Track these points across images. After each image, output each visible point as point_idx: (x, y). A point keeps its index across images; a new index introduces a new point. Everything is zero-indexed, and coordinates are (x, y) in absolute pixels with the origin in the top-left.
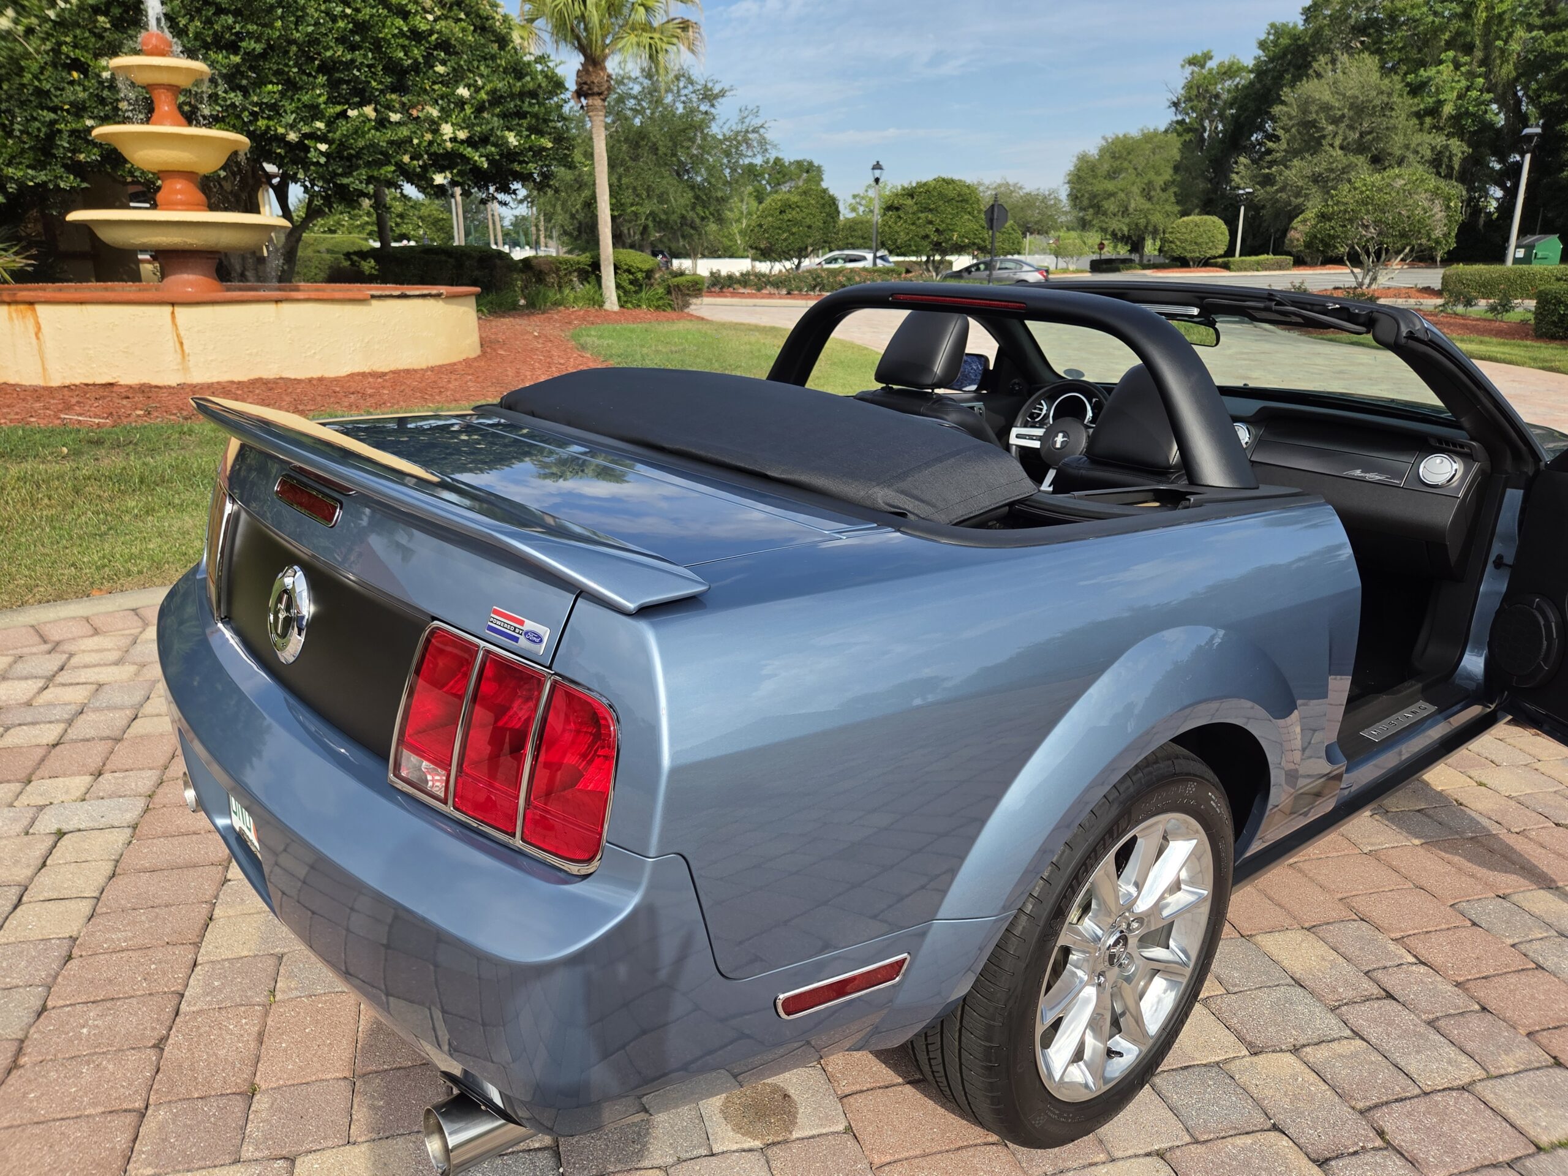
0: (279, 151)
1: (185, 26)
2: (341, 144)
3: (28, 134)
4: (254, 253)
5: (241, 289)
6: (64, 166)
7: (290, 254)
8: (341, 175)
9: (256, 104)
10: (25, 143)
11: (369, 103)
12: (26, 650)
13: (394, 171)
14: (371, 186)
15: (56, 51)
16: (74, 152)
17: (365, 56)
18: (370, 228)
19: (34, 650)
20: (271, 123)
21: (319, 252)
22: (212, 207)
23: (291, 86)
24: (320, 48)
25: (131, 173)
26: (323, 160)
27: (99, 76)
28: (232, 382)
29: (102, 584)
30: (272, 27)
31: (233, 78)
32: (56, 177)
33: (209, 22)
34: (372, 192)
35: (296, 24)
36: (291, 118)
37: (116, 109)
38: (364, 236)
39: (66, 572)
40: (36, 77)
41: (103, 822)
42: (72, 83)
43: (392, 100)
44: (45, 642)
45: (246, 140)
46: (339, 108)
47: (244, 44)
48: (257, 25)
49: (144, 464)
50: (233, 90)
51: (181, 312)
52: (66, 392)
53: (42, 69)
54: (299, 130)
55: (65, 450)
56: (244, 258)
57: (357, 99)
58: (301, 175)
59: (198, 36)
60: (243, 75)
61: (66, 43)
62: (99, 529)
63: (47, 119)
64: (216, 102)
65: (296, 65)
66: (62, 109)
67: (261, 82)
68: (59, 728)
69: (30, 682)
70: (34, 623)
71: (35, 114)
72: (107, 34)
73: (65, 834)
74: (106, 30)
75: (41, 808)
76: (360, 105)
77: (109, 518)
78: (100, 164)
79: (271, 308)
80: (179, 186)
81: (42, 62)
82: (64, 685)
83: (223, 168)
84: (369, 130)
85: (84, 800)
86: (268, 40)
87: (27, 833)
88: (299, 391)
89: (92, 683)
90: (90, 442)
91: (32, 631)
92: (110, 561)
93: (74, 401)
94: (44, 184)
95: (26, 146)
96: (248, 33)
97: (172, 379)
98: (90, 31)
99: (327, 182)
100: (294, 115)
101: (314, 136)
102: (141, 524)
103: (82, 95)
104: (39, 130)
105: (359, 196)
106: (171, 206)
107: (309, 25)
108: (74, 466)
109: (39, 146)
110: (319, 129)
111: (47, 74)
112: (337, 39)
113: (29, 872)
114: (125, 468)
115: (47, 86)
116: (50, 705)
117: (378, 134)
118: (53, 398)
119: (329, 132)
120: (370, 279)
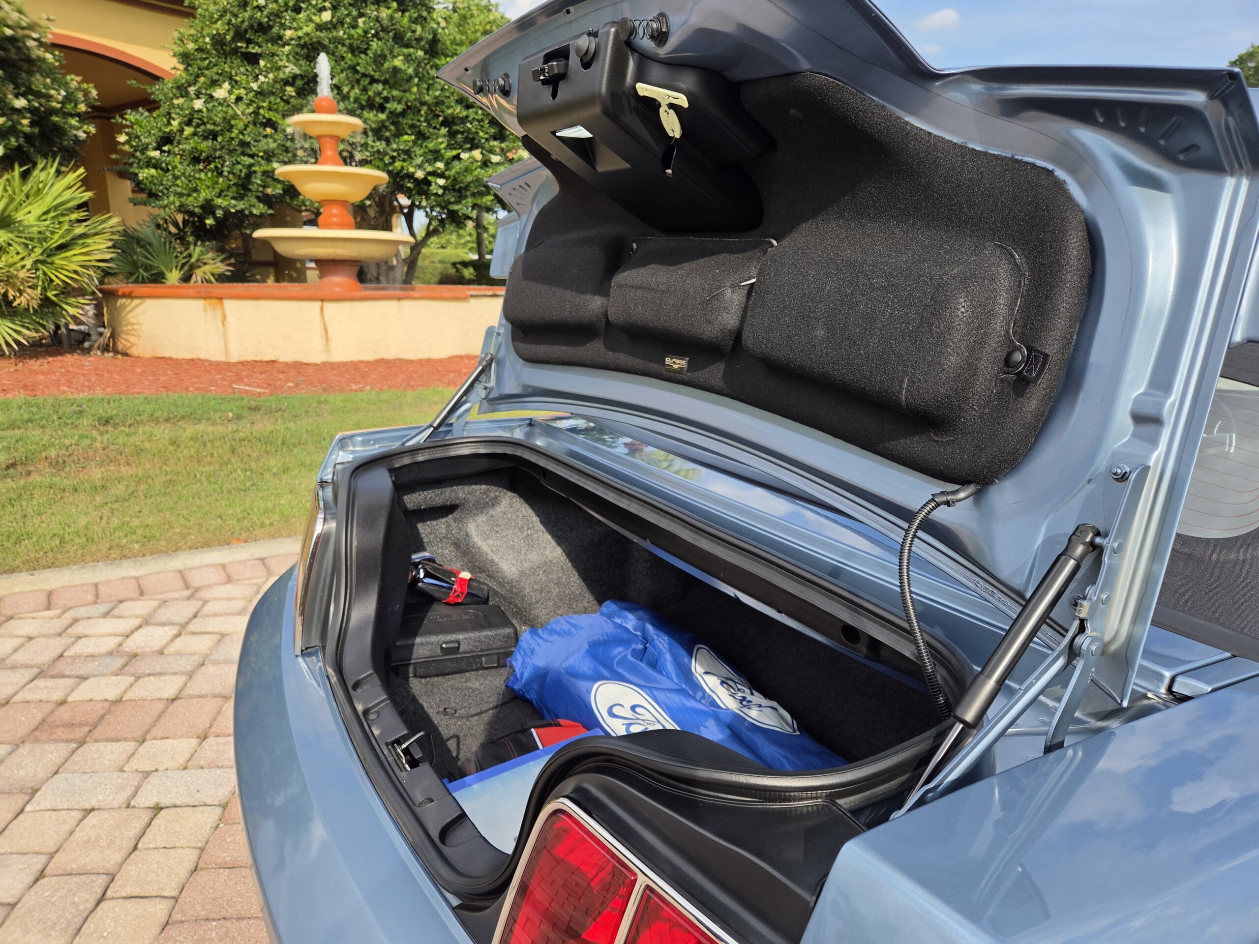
0: (409, 185)
1: (348, 93)
2: (455, 179)
3: (233, 174)
4: (386, 262)
5: (375, 289)
6: (258, 198)
7: (411, 263)
8: (453, 203)
9: (394, 150)
10: (230, 180)
11: (477, 148)
12: (171, 595)
13: (493, 200)
14: (475, 212)
15: (256, 113)
16: (264, 187)
17: (476, 113)
18: (470, 245)
19: (177, 595)
20: (405, 164)
21: (433, 262)
22: (359, 226)
23: (421, 136)
24: (444, 108)
25: (303, 202)
26: (440, 192)
27: (284, 131)
28: (361, 362)
29: (240, 534)
30: (411, 93)
31: (378, 132)
32: (251, 206)
33: (365, 90)
34: (475, 217)
35: (428, 90)
36: (419, 160)
37: (295, 155)
38: (466, 250)
39: (214, 522)
40: (241, 133)
41: (197, 799)
42: (266, 136)
43: (494, 146)
44: (187, 587)
45: (384, 176)
46: (454, 152)
47: (388, 105)
48: (400, 91)
49: (287, 428)
50: (379, 139)
51: (329, 307)
52: (240, 367)
53: (246, 126)
54: (425, 169)
55: (230, 414)
56: (378, 265)
57: (468, 146)
58: (424, 203)
59: (356, 100)
60: (386, 128)
61: (263, 107)
62: (245, 485)
63: (247, 163)
64: (366, 150)
65: (426, 120)
66: (258, 156)
67: (398, 134)
68: (180, 680)
69: (167, 629)
70: (182, 568)
71: (239, 160)
72: (292, 100)
73: (161, 809)
74: (292, 97)
75: (147, 774)
76: (470, 149)
77: (254, 475)
78: (282, 196)
79: (393, 304)
80: (335, 211)
81: (246, 121)
82: (194, 633)
83: (368, 198)
84: (476, 169)
85: (186, 768)
86: (406, 103)
87: (128, 807)
88: (411, 369)
89: (216, 633)
90: (250, 408)
91: (178, 575)
92: (249, 514)
93: (244, 374)
94: (242, 211)
95: (232, 183)
96: (393, 97)
97: (317, 358)
98: (281, 98)
99: (443, 208)
100: (422, 158)
101: (434, 174)
102: (277, 481)
103: (273, 145)
104: (241, 171)
105: (465, 219)
106: (329, 226)
107: (437, 90)
108: (235, 428)
109: (240, 183)
110: (439, 168)
111: (249, 130)
112: (457, 101)
113: (118, 857)
114: (272, 432)
115: (248, 139)
116: (179, 654)
117: (483, 171)
118: (230, 371)
119: (446, 170)
120: (470, 282)
